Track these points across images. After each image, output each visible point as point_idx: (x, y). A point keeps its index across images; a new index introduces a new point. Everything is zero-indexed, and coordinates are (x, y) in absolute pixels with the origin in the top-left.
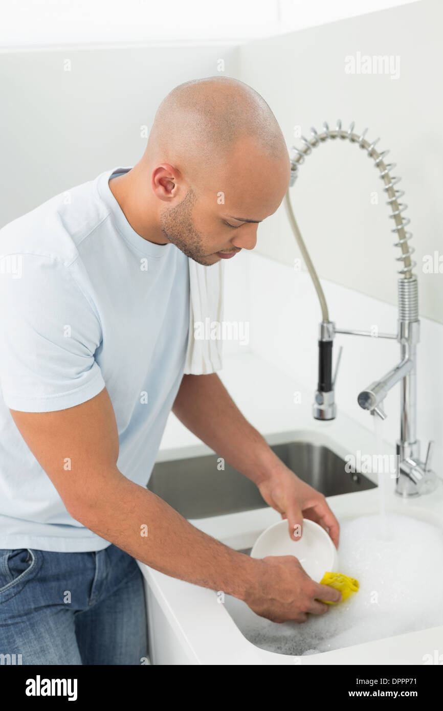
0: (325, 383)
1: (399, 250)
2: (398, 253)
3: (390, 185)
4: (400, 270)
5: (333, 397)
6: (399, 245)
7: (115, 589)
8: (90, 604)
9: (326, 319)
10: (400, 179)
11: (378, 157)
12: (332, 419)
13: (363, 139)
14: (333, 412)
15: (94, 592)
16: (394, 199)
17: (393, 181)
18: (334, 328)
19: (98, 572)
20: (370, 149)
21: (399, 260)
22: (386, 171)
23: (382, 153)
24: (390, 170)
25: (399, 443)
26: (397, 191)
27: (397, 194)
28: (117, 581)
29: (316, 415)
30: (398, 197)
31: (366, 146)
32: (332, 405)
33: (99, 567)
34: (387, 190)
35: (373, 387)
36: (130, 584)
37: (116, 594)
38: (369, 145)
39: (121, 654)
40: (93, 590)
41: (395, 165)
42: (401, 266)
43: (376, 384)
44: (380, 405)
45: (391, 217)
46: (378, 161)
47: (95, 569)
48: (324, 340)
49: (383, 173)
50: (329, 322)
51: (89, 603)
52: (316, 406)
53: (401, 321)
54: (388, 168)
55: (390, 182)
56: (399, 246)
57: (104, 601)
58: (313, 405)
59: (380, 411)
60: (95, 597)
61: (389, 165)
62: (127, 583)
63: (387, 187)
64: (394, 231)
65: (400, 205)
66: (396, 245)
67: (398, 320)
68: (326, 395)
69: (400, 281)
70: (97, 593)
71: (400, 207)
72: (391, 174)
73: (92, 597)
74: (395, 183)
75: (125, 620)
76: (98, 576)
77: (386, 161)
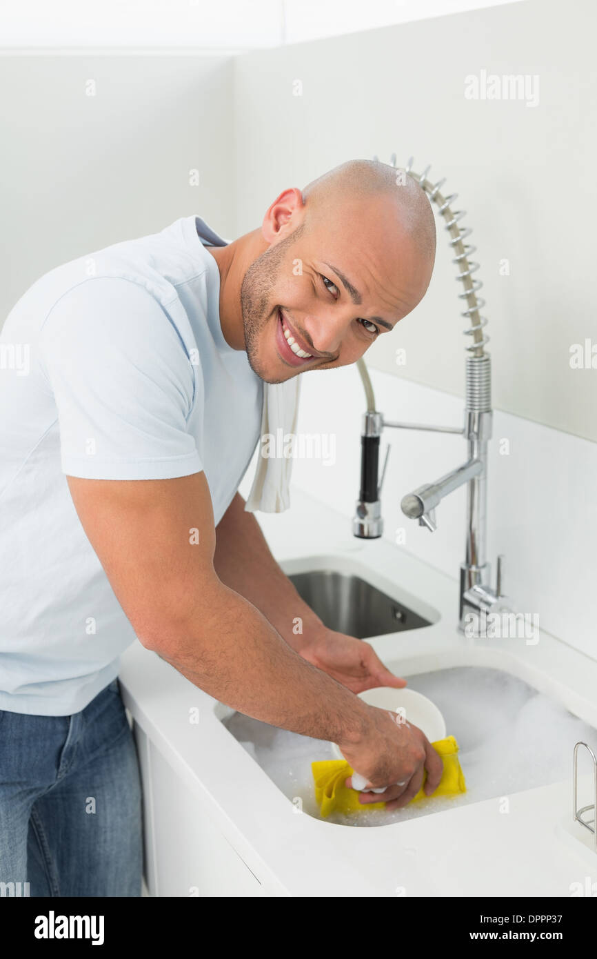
0: (369, 490)
1: (468, 321)
2: (467, 324)
3: (458, 238)
4: (469, 347)
5: (379, 509)
6: (469, 315)
7: (92, 757)
8: (59, 777)
9: (371, 409)
10: (471, 231)
11: (444, 203)
12: (378, 537)
13: (424, 180)
14: (380, 528)
15: (64, 762)
16: (462, 256)
17: (462, 233)
18: (381, 420)
19: (71, 737)
20: (434, 192)
21: (467, 333)
22: (454, 221)
23: (449, 197)
24: (458, 219)
25: (464, 567)
26: (467, 247)
27: (467, 250)
28: (94, 747)
29: (357, 532)
30: (469, 254)
31: (428, 188)
32: (378, 518)
33: (73, 729)
34: (455, 245)
35: (423, 490)
36: (111, 751)
37: (93, 764)
38: (433, 188)
39: (105, 841)
40: (62, 759)
41: (465, 213)
42: (470, 341)
43: (427, 488)
44: (431, 513)
45: (459, 279)
46: (443, 207)
47: (67, 732)
48: (369, 435)
49: (450, 223)
50: (375, 413)
51: (57, 775)
52: (358, 520)
53: (469, 411)
54: (456, 216)
55: (457, 235)
56: (468, 317)
57: (76, 774)
58: (353, 519)
59: (429, 522)
60: (65, 767)
61: (457, 213)
62: (107, 750)
63: (455, 241)
64: (462, 297)
65: (470, 263)
66: (465, 315)
67: (466, 410)
68: (369, 507)
69: (469, 360)
70: (67, 762)
71: (471, 267)
72: (460, 225)
73: (61, 768)
74: (464, 237)
75: (107, 797)
76: (70, 742)
77: (453, 208)
